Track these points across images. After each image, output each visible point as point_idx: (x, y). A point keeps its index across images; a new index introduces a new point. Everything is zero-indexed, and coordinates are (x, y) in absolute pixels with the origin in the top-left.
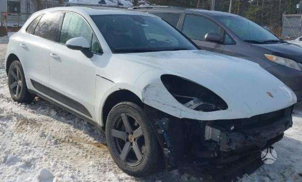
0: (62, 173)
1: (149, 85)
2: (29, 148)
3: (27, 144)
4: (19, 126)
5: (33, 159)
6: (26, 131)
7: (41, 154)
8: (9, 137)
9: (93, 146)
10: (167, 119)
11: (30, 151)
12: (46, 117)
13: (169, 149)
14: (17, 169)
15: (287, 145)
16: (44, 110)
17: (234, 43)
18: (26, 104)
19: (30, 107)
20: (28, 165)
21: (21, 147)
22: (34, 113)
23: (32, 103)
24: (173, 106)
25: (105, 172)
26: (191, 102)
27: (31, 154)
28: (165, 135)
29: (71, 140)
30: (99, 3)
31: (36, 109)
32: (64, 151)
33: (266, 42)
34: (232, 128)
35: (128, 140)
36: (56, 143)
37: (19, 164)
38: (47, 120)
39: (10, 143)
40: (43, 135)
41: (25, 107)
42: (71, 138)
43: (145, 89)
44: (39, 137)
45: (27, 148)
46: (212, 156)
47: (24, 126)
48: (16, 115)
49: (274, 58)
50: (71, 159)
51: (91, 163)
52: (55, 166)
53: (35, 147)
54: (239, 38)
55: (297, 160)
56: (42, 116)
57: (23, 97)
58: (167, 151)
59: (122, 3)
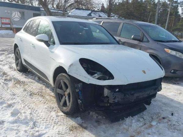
0: (26, 111)
1: (72, 64)
2: (14, 97)
3: (14, 95)
4: (14, 85)
5: (14, 103)
6: (17, 88)
7: (19, 101)
8: (6, 90)
9: (52, 97)
10: (82, 84)
11: (14, 98)
12: (32, 80)
13: (81, 100)
14: (2, 108)
15: (164, 101)
16: (32, 77)
17: (148, 41)
18: (23, 73)
19: (25, 75)
20: (10, 106)
21: (10, 96)
22: (26, 78)
23: (27, 72)
24: (84, 77)
25: (51, 112)
26: (96, 75)
27: (14, 100)
28: (80, 93)
29: (40, 94)
30: (88, 15)
31: (28, 76)
32: (33, 99)
33: (168, 42)
34: (117, 90)
35: (64, 95)
36: (31, 95)
37: (5, 105)
38: (32, 82)
39: (5, 94)
40: (25, 90)
41: (22, 74)
42: (41, 92)
43: (70, 66)
44: (22, 91)
45: (13, 97)
46: (107, 105)
47: (16, 85)
48: (14, 79)
49: (169, 51)
50: (36, 104)
51: (46, 106)
52: (24, 107)
53: (18, 97)
54: (152, 39)
55: (165, 110)
56: (30, 80)
57: (21, 69)
58: (80, 101)
59: (101, 16)
